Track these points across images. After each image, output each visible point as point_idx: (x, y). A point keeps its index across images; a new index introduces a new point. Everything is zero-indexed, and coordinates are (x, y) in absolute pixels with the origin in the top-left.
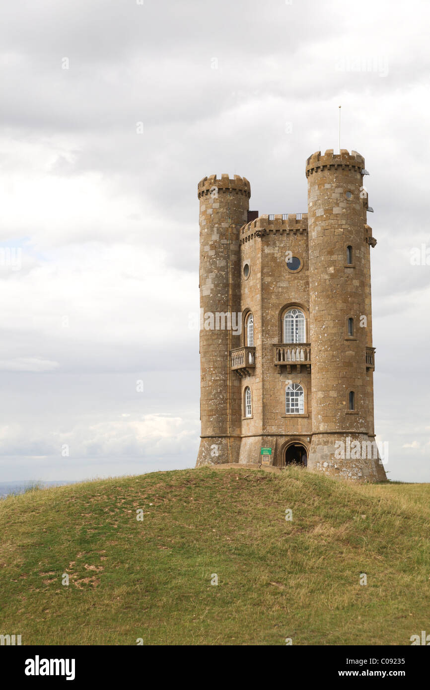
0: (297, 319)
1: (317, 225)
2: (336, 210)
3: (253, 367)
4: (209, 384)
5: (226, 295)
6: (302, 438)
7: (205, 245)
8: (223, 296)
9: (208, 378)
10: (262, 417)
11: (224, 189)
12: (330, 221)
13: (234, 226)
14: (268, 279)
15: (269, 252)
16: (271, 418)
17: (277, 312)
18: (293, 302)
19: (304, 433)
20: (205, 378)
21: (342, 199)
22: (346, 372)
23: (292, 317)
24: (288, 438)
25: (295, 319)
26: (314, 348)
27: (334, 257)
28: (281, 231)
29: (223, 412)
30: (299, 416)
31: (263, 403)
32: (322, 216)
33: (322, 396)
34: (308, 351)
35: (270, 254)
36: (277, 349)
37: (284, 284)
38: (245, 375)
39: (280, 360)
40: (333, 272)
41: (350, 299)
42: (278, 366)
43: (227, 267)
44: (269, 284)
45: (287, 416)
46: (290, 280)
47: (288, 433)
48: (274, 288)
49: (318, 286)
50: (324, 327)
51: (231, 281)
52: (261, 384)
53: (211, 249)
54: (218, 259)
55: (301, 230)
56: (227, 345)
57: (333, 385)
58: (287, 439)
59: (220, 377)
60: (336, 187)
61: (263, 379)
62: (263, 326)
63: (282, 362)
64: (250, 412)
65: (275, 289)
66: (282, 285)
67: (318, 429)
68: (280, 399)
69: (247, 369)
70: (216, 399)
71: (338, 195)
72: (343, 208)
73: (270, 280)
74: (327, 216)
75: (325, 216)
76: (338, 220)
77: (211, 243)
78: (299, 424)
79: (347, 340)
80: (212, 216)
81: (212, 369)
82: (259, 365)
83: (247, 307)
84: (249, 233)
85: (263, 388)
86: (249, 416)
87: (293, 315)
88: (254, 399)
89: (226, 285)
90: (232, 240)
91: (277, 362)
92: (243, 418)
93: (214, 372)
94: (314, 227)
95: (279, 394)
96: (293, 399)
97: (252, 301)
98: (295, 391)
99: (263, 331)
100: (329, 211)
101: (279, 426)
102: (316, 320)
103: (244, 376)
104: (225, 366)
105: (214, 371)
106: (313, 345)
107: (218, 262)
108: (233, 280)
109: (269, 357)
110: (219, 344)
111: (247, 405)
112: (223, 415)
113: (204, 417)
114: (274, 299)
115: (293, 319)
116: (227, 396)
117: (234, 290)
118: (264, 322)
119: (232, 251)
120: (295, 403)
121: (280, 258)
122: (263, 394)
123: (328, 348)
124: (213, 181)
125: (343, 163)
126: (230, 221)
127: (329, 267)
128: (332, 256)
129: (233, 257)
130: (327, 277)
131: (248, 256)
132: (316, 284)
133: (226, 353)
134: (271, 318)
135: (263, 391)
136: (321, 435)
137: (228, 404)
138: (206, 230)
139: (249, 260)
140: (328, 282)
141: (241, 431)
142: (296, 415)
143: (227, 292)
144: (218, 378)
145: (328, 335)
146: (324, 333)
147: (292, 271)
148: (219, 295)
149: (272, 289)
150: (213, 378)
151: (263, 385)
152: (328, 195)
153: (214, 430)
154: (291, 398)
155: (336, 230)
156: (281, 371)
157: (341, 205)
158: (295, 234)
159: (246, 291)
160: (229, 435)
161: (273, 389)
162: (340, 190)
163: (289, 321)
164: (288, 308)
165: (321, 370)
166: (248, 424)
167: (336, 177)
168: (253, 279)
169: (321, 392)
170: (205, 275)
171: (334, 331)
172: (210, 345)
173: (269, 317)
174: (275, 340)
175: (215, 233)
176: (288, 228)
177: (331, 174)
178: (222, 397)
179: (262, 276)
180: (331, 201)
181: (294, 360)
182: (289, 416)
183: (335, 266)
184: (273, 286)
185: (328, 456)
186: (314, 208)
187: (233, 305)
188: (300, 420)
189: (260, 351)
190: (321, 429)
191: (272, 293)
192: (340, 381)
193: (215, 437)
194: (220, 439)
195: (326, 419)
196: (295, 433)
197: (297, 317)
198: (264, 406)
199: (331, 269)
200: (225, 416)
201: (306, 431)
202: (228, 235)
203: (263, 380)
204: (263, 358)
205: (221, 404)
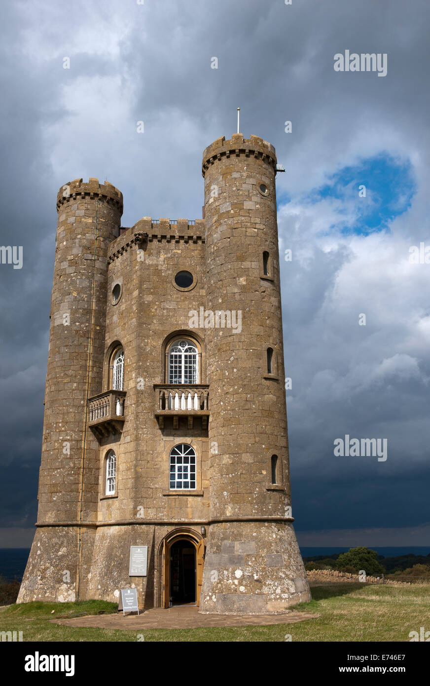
0: (186, 354)
1: (221, 224)
2: (248, 205)
3: (122, 422)
4: (54, 446)
5: (87, 324)
6: (193, 527)
7: (62, 262)
8: (82, 326)
9: (54, 438)
10: (133, 495)
11: (92, 194)
12: (240, 218)
13: (102, 239)
14: (149, 298)
15: (151, 263)
16: (147, 496)
17: (161, 342)
18: (182, 328)
19: (196, 520)
20: (49, 437)
21: (255, 192)
22: (266, 426)
23: (180, 351)
24: (173, 528)
25: (183, 354)
26: (217, 391)
27: (247, 264)
28: (168, 236)
29: (73, 487)
30: (189, 494)
31: (136, 472)
32: (228, 212)
33: (231, 462)
34: (205, 395)
35: (152, 265)
36: (160, 391)
37: (170, 306)
38: (108, 432)
39: (164, 408)
40: (244, 283)
41: (268, 322)
42: (161, 418)
43: (90, 288)
44: (149, 305)
45: (171, 493)
46: (179, 300)
47: (173, 521)
48: (156, 309)
49: (223, 302)
50: (232, 359)
51: (94, 307)
52: (133, 444)
53: (69, 266)
54: (79, 277)
55: (195, 237)
56: (84, 390)
57: (247, 445)
58: (171, 529)
59: (71, 436)
60: (248, 177)
61: (136, 436)
62: (139, 361)
63: (166, 412)
64: (112, 488)
65: (158, 312)
66: (168, 307)
67: (224, 513)
68: (161, 466)
69: (113, 423)
70: (63, 468)
71: (250, 187)
72: (256, 203)
73: (151, 299)
74: (235, 212)
75: (232, 212)
76: (251, 217)
77: (69, 258)
78: (189, 506)
79: (266, 379)
80: (74, 225)
81: (60, 425)
82: (130, 417)
83: (115, 339)
84: (123, 244)
85: (137, 450)
86: (109, 493)
87: (181, 348)
88: (121, 467)
89: (88, 311)
90: (98, 256)
91: (159, 411)
92: (100, 496)
93: (63, 429)
94: (217, 228)
95: (160, 459)
96: (180, 469)
97: (124, 330)
98: (183, 455)
99: (139, 368)
100: (238, 206)
101: (158, 509)
102: (219, 350)
103: (106, 435)
104: (81, 421)
105: (63, 427)
106: (213, 386)
107: (78, 282)
108: (96, 306)
109: (147, 405)
110: (74, 390)
111: (107, 477)
112: (72, 491)
113: (44, 495)
114: (155, 325)
115: (180, 353)
116: (80, 464)
117: (97, 319)
118: (141, 355)
119: (97, 269)
120: (183, 473)
121: (166, 271)
122: (136, 459)
123: (239, 389)
124: (77, 184)
125: (256, 149)
126: (97, 232)
127: (240, 276)
128: (244, 263)
129: (98, 277)
130: (236, 290)
131: (119, 274)
132: (220, 301)
133: (82, 402)
134: (151, 351)
135: (137, 455)
136: (228, 524)
137: (81, 476)
138: (65, 243)
139: (121, 278)
140: (237, 297)
141: (96, 518)
142: (185, 491)
143: (89, 321)
144: (69, 438)
145: (238, 370)
146: (233, 368)
147: (182, 289)
148: (77, 324)
149: (153, 310)
150: (61, 438)
151: (138, 445)
152: (236, 186)
153: (56, 516)
154: (177, 465)
155: (248, 230)
156: (164, 425)
157: (255, 199)
158: (186, 242)
159: (114, 318)
160: (79, 523)
161: (151, 452)
162: (252, 181)
163: (176, 356)
164: (175, 338)
165: (227, 422)
166: (109, 506)
167: (248, 165)
168: (126, 301)
169: (227, 456)
170: (60, 298)
171: (248, 364)
172: (59, 391)
173: (148, 349)
174: (158, 380)
175: (77, 245)
176: (177, 235)
177: (240, 161)
178: (72, 465)
179: (140, 293)
180: (241, 193)
181: (183, 408)
182: (174, 493)
183: (248, 275)
184: (156, 307)
185: (242, 558)
186: (217, 204)
187: (95, 339)
188: (190, 499)
189: (134, 397)
190: (228, 514)
191: (153, 316)
192: (257, 439)
193: (59, 526)
194: (66, 529)
195: (236, 497)
196: (183, 520)
197: (186, 351)
198: (137, 477)
199: (241, 279)
200: (75, 493)
201: (200, 517)
202: (93, 249)
203: (137, 439)
204: (137, 406)
205: (71, 475)
